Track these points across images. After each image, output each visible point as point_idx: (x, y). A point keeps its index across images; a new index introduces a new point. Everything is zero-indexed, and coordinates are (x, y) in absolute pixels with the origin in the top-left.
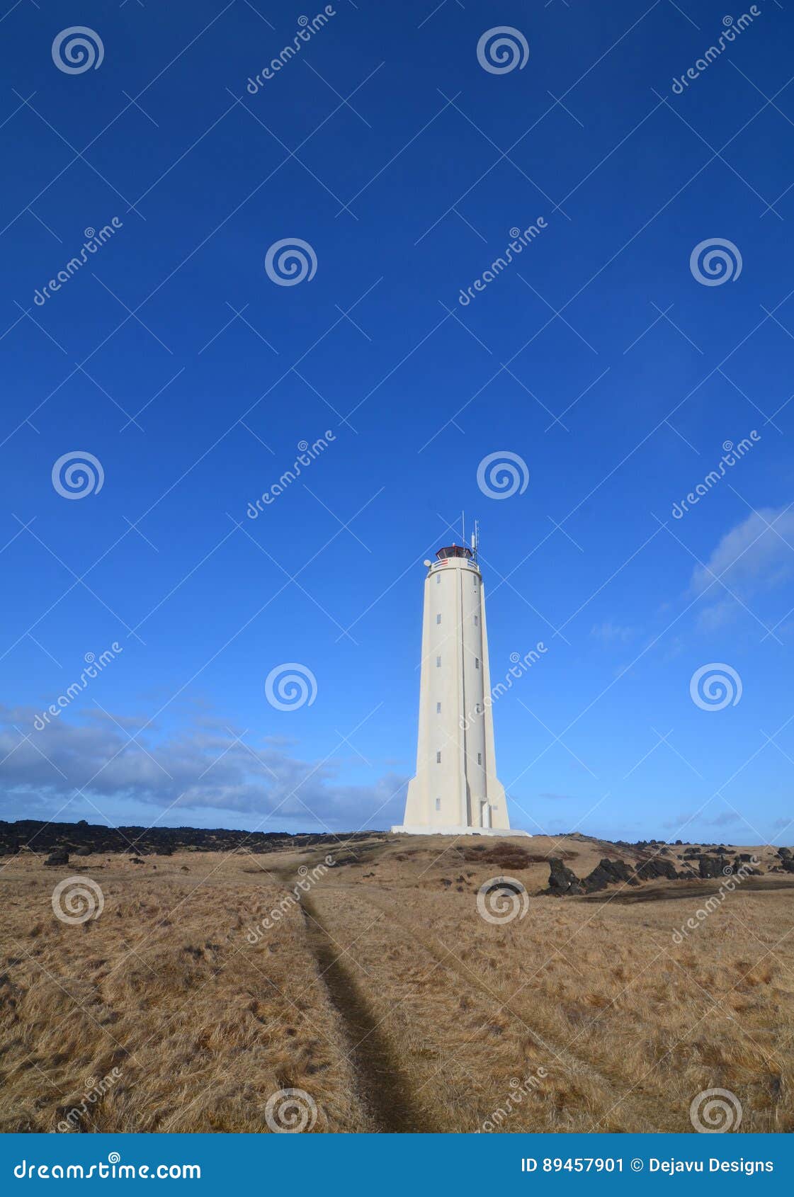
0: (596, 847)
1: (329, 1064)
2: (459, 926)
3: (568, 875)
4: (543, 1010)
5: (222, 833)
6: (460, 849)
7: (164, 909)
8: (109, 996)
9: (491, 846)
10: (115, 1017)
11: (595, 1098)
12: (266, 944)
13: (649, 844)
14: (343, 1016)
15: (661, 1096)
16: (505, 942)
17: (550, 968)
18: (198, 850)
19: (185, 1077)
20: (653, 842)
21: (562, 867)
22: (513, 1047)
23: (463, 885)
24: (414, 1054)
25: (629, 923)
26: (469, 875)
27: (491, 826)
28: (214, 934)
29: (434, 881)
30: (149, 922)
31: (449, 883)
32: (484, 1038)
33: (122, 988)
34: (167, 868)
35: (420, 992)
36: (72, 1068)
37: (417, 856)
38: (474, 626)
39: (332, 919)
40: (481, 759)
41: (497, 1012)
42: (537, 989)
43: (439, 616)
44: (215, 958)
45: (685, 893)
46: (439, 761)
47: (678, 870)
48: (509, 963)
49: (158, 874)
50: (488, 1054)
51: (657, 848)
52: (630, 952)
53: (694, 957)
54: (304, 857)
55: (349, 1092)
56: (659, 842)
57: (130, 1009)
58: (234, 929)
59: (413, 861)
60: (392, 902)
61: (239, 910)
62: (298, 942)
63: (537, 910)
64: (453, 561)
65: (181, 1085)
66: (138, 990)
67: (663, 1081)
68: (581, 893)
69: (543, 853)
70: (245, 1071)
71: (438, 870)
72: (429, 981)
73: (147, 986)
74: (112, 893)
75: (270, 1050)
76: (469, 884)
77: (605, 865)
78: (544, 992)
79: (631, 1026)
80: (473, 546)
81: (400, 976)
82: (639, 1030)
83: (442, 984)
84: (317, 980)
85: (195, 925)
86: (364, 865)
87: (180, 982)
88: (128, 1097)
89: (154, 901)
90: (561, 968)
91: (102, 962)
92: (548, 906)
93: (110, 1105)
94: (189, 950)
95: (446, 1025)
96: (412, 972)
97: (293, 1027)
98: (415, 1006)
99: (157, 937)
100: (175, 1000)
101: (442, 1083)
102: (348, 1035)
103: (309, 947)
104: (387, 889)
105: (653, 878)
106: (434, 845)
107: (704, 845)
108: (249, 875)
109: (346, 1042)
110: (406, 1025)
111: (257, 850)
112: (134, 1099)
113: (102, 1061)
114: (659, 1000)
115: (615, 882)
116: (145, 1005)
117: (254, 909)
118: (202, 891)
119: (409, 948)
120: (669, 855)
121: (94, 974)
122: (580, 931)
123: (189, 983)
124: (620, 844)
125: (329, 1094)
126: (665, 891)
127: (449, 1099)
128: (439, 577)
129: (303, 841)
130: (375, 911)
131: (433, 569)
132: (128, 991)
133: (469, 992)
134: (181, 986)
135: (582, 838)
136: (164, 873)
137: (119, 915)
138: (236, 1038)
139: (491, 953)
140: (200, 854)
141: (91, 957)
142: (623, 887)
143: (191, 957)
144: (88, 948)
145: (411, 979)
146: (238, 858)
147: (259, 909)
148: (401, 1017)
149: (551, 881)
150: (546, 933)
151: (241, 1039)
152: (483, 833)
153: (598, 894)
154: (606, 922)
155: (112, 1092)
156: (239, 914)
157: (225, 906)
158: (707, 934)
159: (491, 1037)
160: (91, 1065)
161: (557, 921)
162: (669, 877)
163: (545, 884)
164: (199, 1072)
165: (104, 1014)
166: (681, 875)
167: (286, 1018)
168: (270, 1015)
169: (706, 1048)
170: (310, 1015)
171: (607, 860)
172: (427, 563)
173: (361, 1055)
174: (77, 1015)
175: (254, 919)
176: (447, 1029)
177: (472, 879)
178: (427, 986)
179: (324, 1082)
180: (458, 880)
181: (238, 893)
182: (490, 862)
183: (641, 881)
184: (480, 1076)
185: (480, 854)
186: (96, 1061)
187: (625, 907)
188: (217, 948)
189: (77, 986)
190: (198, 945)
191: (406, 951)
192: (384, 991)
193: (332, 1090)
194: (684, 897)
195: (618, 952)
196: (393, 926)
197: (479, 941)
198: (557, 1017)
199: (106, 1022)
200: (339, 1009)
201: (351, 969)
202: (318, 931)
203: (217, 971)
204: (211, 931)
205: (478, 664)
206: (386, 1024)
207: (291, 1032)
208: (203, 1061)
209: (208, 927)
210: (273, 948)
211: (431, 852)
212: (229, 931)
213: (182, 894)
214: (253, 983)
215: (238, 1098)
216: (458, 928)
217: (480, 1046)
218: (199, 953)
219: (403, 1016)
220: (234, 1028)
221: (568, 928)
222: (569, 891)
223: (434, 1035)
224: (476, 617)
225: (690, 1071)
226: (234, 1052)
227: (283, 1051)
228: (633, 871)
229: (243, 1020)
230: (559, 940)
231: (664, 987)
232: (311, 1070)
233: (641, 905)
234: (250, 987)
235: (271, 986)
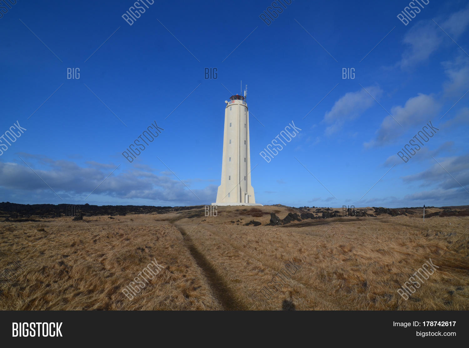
0: (287, 209)
1: (201, 286)
2: (241, 236)
3: (277, 218)
4: (277, 264)
5: (144, 207)
6: (237, 210)
7: (126, 234)
8: (108, 267)
9: (249, 209)
10: (112, 275)
11: (303, 292)
12: (169, 245)
13: (304, 208)
14: (203, 269)
15: (324, 290)
16: (259, 241)
17: (276, 250)
18: (135, 214)
19: (144, 295)
20: (305, 207)
21: (275, 215)
22: (269, 277)
23: (239, 223)
24: (232, 281)
25: (301, 234)
26: (241, 220)
27: (248, 202)
28: (148, 243)
29: (228, 222)
30: (121, 240)
31: (234, 222)
32: (257, 274)
33: (113, 264)
34: (124, 220)
35: (231, 260)
36: (96, 294)
37: (222, 213)
38: (244, 128)
39: (193, 236)
40: (246, 178)
41: (260, 265)
42: (274, 257)
43: (231, 124)
44: (149, 251)
45: (318, 223)
46: (230, 179)
47: (315, 216)
48: (261, 248)
49: (121, 222)
50: (260, 280)
51: (306, 209)
52: (303, 243)
53: (325, 244)
54: (178, 215)
55: (211, 296)
56: (307, 207)
57: (117, 271)
58: (155, 240)
59: (221, 215)
60: (215, 229)
61: (156, 234)
62: (181, 244)
63: (268, 230)
64: (237, 101)
65: (143, 298)
66: (120, 264)
67: (325, 286)
68: (281, 224)
69: (268, 211)
70: (168, 291)
71: (230, 218)
72: (233, 256)
73: (124, 262)
74: (104, 229)
75: (177, 283)
76: (241, 223)
77: (290, 215)
78: (276, 258)
79: (309, 267)
80: (245, 95)
81: (222, 254)
82: (313, 269)
83: (238, 256)
84: (191, 258)
85: (139, 240)
86: (202, 217)
87: (137, 260)
88: (122, 304)
89: (121, 232)
90: (281, 250)
91: (103, 255)
92: (272, 229)
93: (114, 307)
94: (139, 249)
95: (242, 270)
96: (226, 253)
97: (185, 274)
98: (230, 264)
99: (125, 245)
100: (136, 267)
101: (245, 291)
102: (206, 276)
103: (186, 246)
104: (212, 225)
105: (306, 219)
106: (228, 209)
107: (322, 208)
108: (158, 222)
109: (206, 279)
110: (227, 271)
111: (159, 213)
112: (124, 304)
113: (109, 291)
114: (316, 258)
115: (293, 220)
116: (123, 270)
117: (162, 233)
118: (141, 228)
119: (224, 245)
120: (310, 211)
121: (100, 259)
122: (285, 237)
123: (140, 260)
124: (293, 208)
125: (203, 297)
126: (311, 223)
127: (249, 296)
128: (231, 107)
129: (177, 209)
130: (209, 232)
131: (229, 104)
132: (116, 265)
133: (249, 259)
134: (137, 262)
135: (281, 206)
136: (123, 222)
137: (108, 237)
138: (162, 279)
139: (254, 245)
140: (137, 215)
141: (98, 253)
142: (296, 222)
143: (140, 251)
144: (97, 250)
145: (226, 255)
146: (152, 216)
147: (164, 233)
148: (225, 269)
149: (271, 221)
150: (273, 238)
151: (165, 280)
152: (246, 205)
153: (288, 225)
154: (293, 234)
155: (114, 302)
156: (157, 235)
157: (151, 233)
158: (328, 236)
159: (260, 274)
160: (104, 293)
161: (276, 234)
162: (312, 218)
163: (268, 222)
164: (149, 293)
165: (107, 274)
166: (316, 218)
167: (181, 271)
168: (175, 270)
169: (338, 274)
170: (190, 270)
171: (291, 213)
172: (226, 102)
173: (212, 283)
174: (96, 275)
175: (163, 237)
176: (243, 272)
177: (242, 221)
178: (233, 257)
179: (200, 293)
180: (237, 221)
181: (155, 228)
182: (249, 215)
183: (302, 220)
184: (259, 287)
185: (245, 212)
186: (106, 291)
187: (299, 228)
188: (150, 247)
189: (94, 264)
190: (142, 247)
191: (223, 246)
192: (217, 260)
193: (204, 295)
194: (317, 225)
195: (299, 243)
196: (217, 237)
197: (249, 241)
198: (282, 266)
199: (108, 277)
200: (201, 267)
201: (203, 253)
202: (188, 240)
203: (151, 256)
204: (146, 242)
205: (246, 142)
206: (220, 272)
207: (184, 276)
208: (150, 288)
209: (145, 240)
210: (172, 246)
211: (227, 212)
212: (154, 242)
213: (132, 229)
214: (166, 260)
215: (168, 301)
216: (241, 237)
217: (257, 277)
218: (143, 250)
219: (226, 268)
220: (161, 276)
221: (280, 236)
222: (277, 224)
223: (238, 274)
224: (245, 124)
225: (334, 281)
226: (163, 285)
227: (182, 283)
228: (299, 217)
229: (165, 273)
230: (278, 240)
231: (317, 254)
232: (195, 289)
233: (304, 228)
234: (165, 261)
235: (174, 260)
